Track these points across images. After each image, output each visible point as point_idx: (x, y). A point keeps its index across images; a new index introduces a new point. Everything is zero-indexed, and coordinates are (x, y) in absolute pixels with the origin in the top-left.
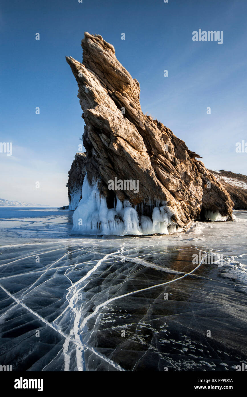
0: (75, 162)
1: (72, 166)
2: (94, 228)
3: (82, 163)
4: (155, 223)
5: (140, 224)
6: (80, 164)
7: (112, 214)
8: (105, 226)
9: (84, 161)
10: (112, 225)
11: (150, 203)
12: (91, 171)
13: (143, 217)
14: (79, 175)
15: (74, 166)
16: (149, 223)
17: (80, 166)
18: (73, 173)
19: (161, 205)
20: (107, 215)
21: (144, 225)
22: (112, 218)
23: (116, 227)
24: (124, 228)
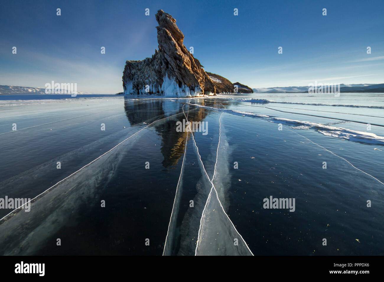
0: (126, 66)
1: (125, 69)
2: (175, 94)
3: (131, 67)
4: (196, 93)
5: (190, 93)
6: (129, 67)
7: (181, 90)
8: (179, 94)
9: (132, 66)
10: (181, 93)
11: (193, 86)
12: (169, 74)
13: (191, 91)
14: (129, 74)
15: (126, 69)
16: (194, 93)
17: (130, 69)
18: (126, 73)
19: (197, 86)
20: (180, 90)
21: (192, 93)
22: (181, 91)
23: (183, 94)
24: (185, 94)
